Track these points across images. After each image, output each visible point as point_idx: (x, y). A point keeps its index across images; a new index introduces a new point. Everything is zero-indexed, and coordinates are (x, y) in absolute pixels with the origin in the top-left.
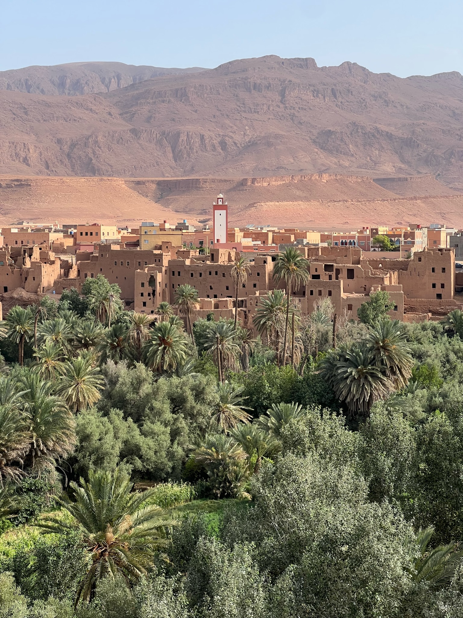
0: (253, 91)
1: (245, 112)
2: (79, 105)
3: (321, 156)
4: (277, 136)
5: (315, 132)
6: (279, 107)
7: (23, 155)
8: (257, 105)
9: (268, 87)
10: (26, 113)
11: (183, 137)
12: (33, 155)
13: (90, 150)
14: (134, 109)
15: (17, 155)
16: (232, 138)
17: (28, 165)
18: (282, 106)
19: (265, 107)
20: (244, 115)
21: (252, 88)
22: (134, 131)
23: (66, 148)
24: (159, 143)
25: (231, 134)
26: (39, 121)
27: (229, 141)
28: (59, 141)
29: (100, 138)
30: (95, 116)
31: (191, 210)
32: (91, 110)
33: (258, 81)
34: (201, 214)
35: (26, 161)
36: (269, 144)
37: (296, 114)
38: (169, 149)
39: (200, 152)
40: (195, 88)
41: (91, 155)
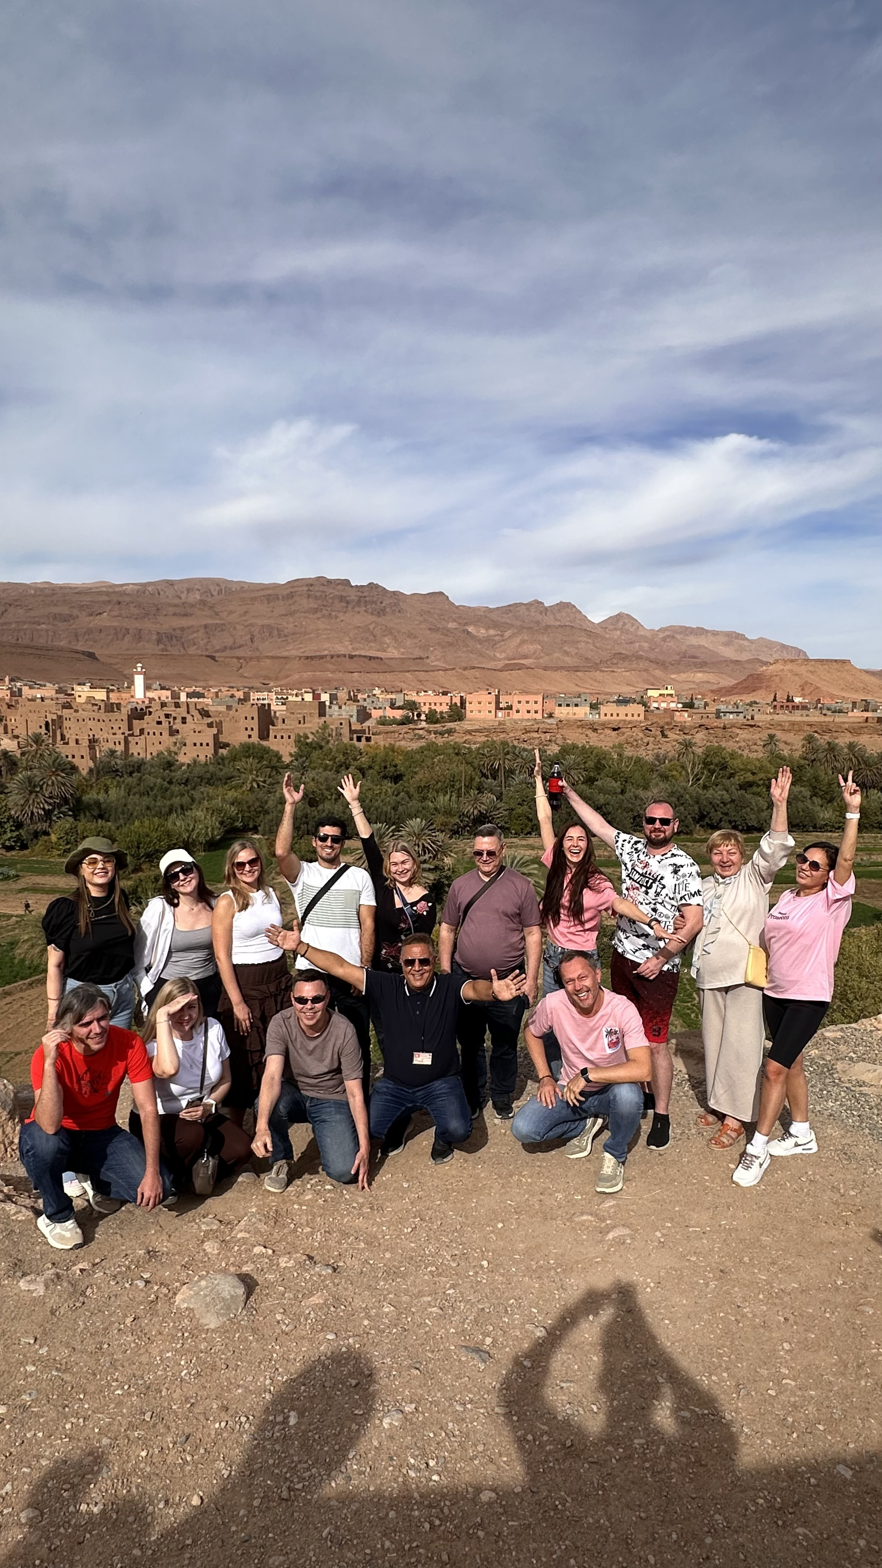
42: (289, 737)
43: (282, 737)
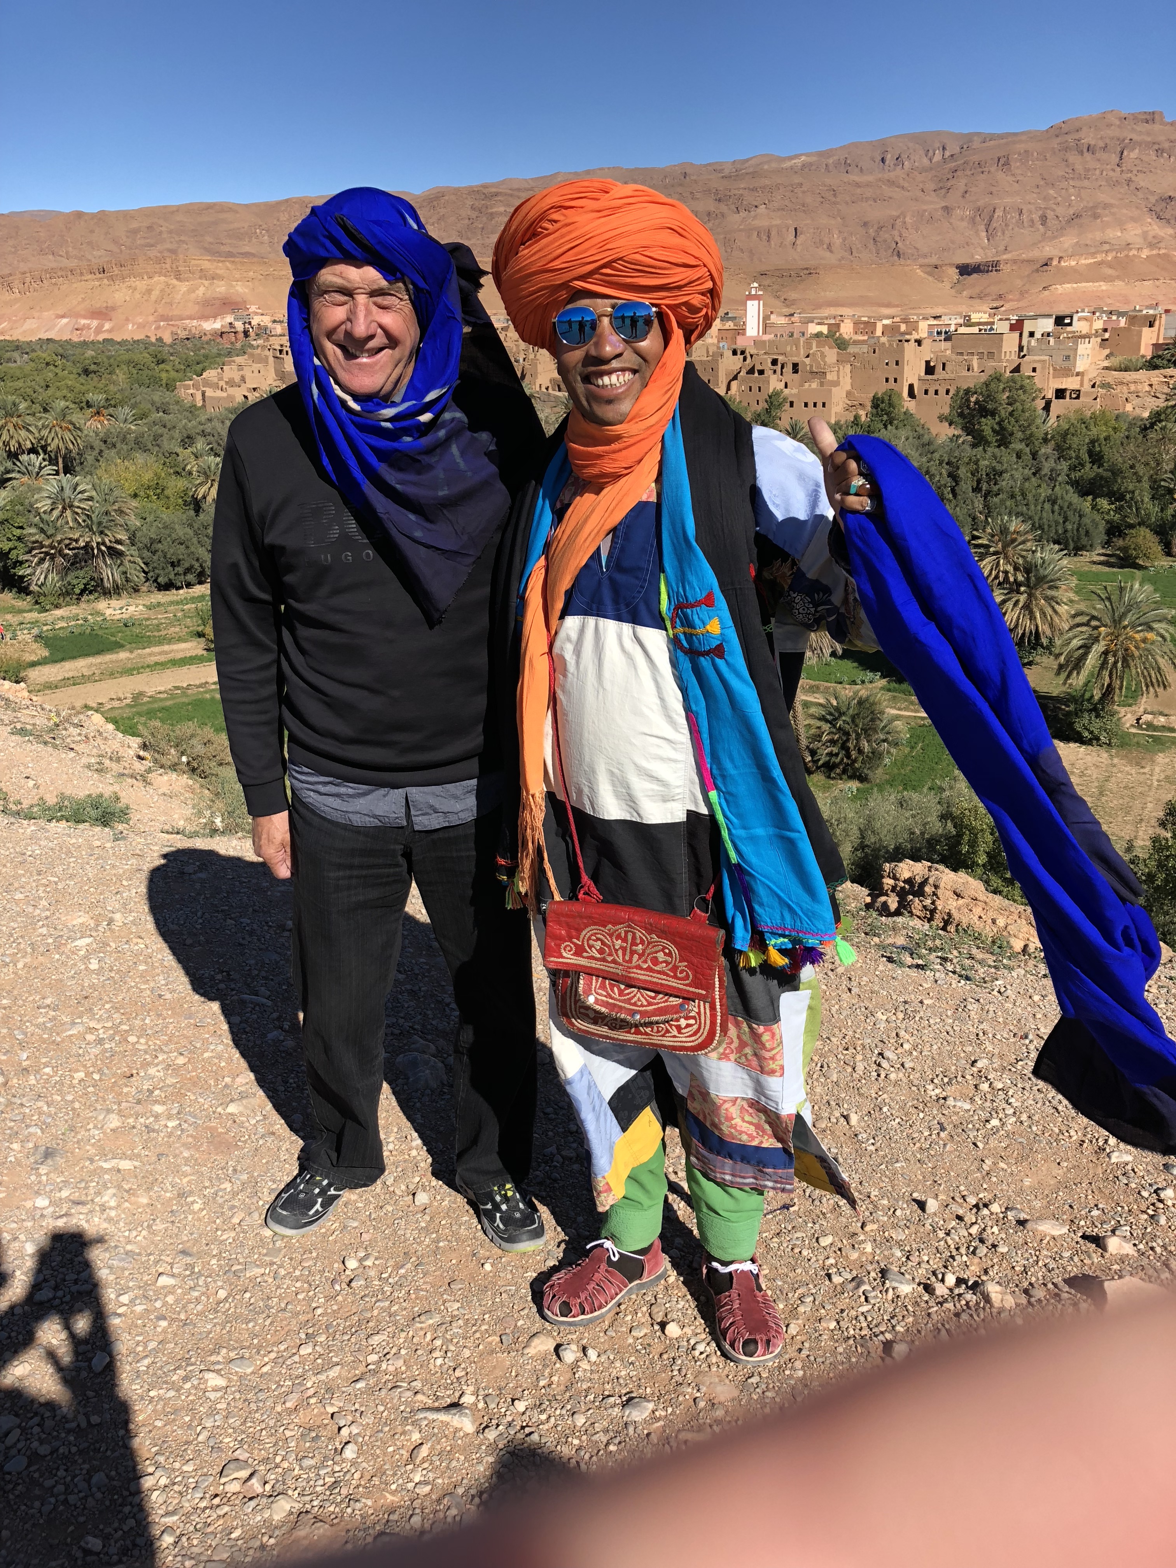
0: (1086, 154)
1: (1073, 179)
2: (891, 183)
3: (1155, 227)
4: (1106, 206)
5: (1153, 199)
6: (1113, 170)
7: (826, 240)
8: (1089, 170)
9: (1105, 148)
10: (835, 195)
11: (999, 213)
12: (837, 240)
13: (896, 233)
14: (949, 184)
15: (821, 242)
16: (1054, 210)
17: (831, 251)
18: (1119, 169)
19: (1098, 172)
20: (1071, 183)
21: (1085, 150)
22: (946, 209)
23: (872, 232)
24: (973, 220)
25: (1054, 206)
26: (847, 203)
27: (1050, 214)
28: (865, 224)
29: (908, 219)
30: (907, 194)
31: (986, 295)
32: (903, 188)
33: (1092, 143)
34: (996, 300)
35: (829, 247)
36: (1096, 216)
37: (1134, 178)
38: (982, 227)
39: (1016, 229)
40: (1020, 154)
41: (898, 239)
42: (948, 392)
43: (936, 393)
